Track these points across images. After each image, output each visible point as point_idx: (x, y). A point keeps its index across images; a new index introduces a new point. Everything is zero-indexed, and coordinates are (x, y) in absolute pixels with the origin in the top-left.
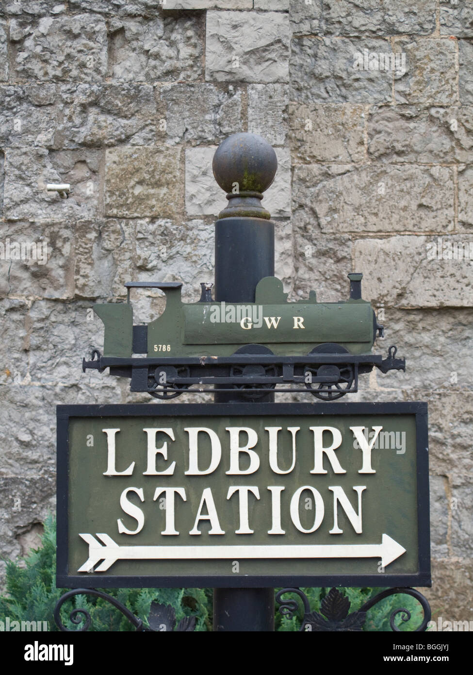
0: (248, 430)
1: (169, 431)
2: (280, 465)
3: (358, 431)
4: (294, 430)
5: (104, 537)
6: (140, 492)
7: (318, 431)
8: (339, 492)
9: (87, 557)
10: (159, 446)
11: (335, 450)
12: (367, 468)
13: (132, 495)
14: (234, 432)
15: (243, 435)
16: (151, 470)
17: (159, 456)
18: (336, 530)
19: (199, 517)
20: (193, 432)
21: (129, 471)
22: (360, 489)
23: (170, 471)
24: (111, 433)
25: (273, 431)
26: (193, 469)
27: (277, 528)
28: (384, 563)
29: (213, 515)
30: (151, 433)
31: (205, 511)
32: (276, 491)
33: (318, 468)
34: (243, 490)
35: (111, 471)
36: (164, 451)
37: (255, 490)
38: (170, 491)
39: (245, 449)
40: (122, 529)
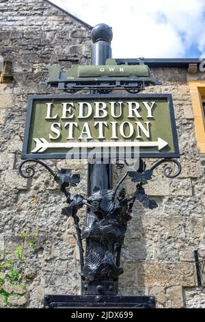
0: (103, 103)
1: (72, 104)
2: (115, 114)
3: (146, 103)
4: (120, 103)
5: (43, 139)
6: (59, 124)
7: (130, 103)
8: (139, 123)
9: (35, 147)
10: (67, 108)
11: (137, 110)
12: (150, 115)
13: (56, 126)
14: (97, 104)
15: (101, 105)
16: (64, 116)
17: (67, 112)
18: (139, 136)
19: (82, 132)
20: (81, 104)
21: (55, 117)
22: (147, 123)
23: (72, 117)
24: (49, 104)
25: (113, 103)
26: (81, 116)
27: (114, 136)
28: (160, 148)
29: (88, 132)
30: (65, 104)
31: (85, 130)
32: (114, 123)
33: (131, 115)
34: (101, 123)
35: (48, 117)
36: (69, 110)
37: (105, 123)
38: (71, 124)
39: (101, 109)
40: (51, 137)
